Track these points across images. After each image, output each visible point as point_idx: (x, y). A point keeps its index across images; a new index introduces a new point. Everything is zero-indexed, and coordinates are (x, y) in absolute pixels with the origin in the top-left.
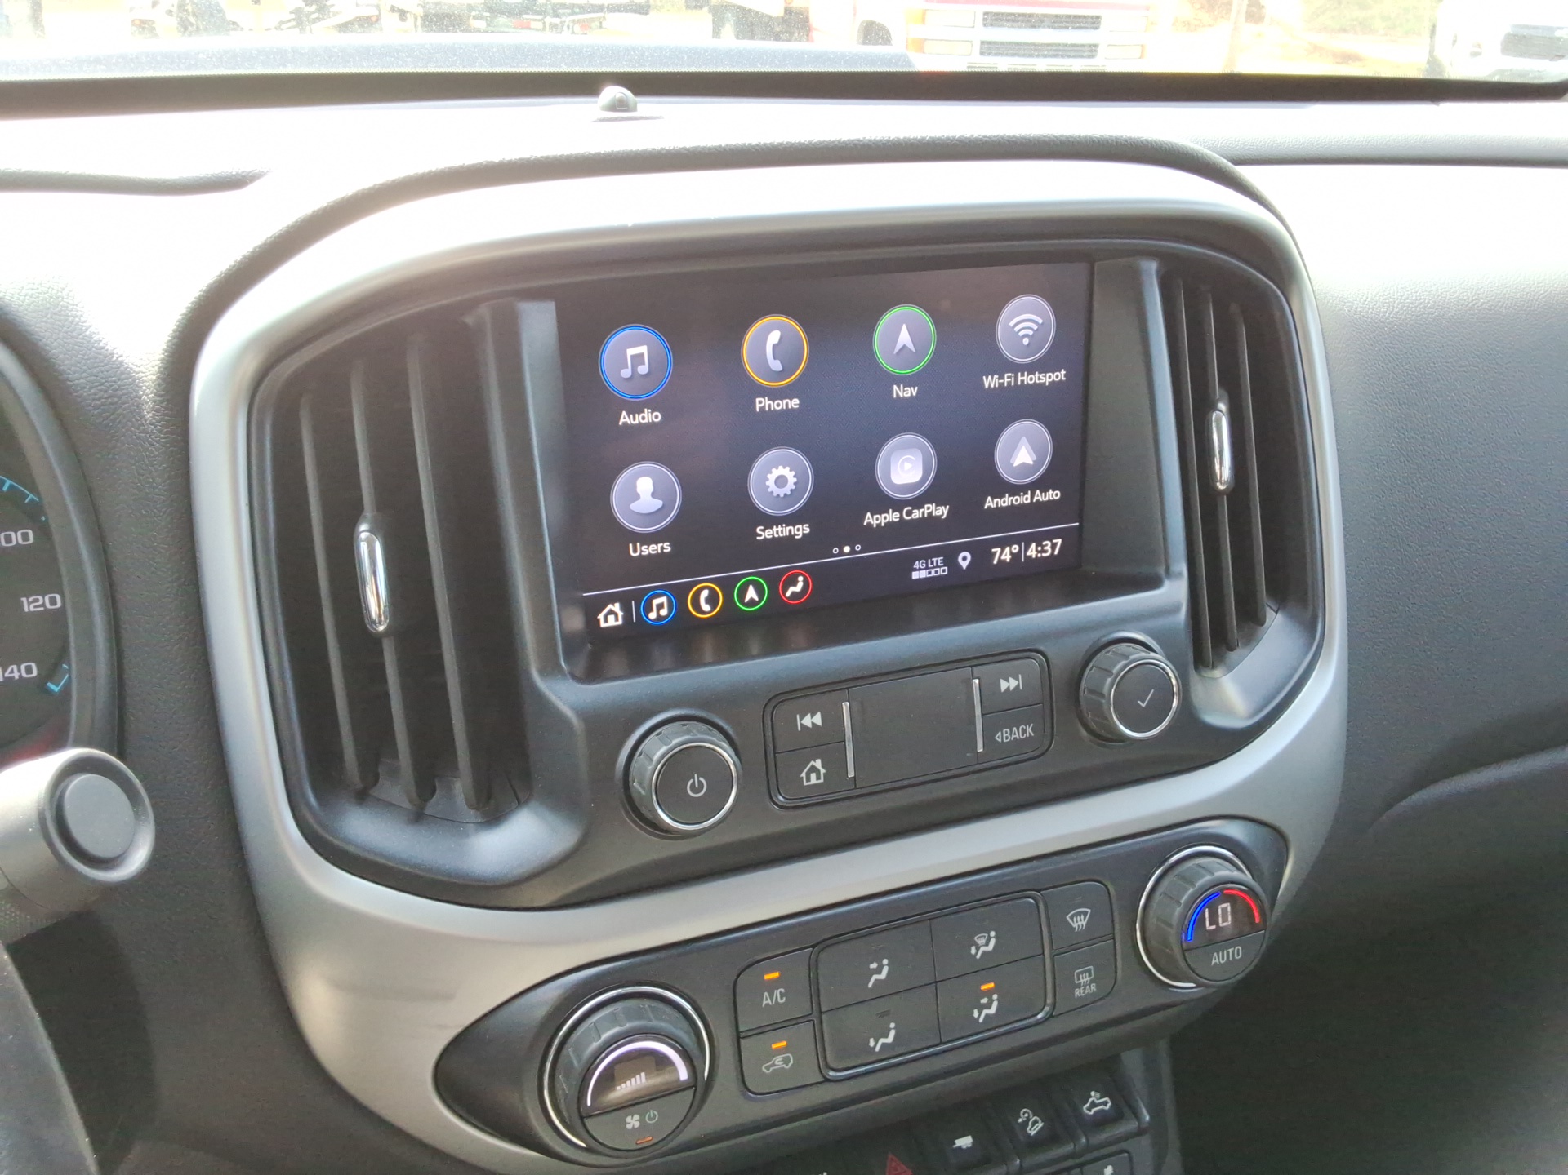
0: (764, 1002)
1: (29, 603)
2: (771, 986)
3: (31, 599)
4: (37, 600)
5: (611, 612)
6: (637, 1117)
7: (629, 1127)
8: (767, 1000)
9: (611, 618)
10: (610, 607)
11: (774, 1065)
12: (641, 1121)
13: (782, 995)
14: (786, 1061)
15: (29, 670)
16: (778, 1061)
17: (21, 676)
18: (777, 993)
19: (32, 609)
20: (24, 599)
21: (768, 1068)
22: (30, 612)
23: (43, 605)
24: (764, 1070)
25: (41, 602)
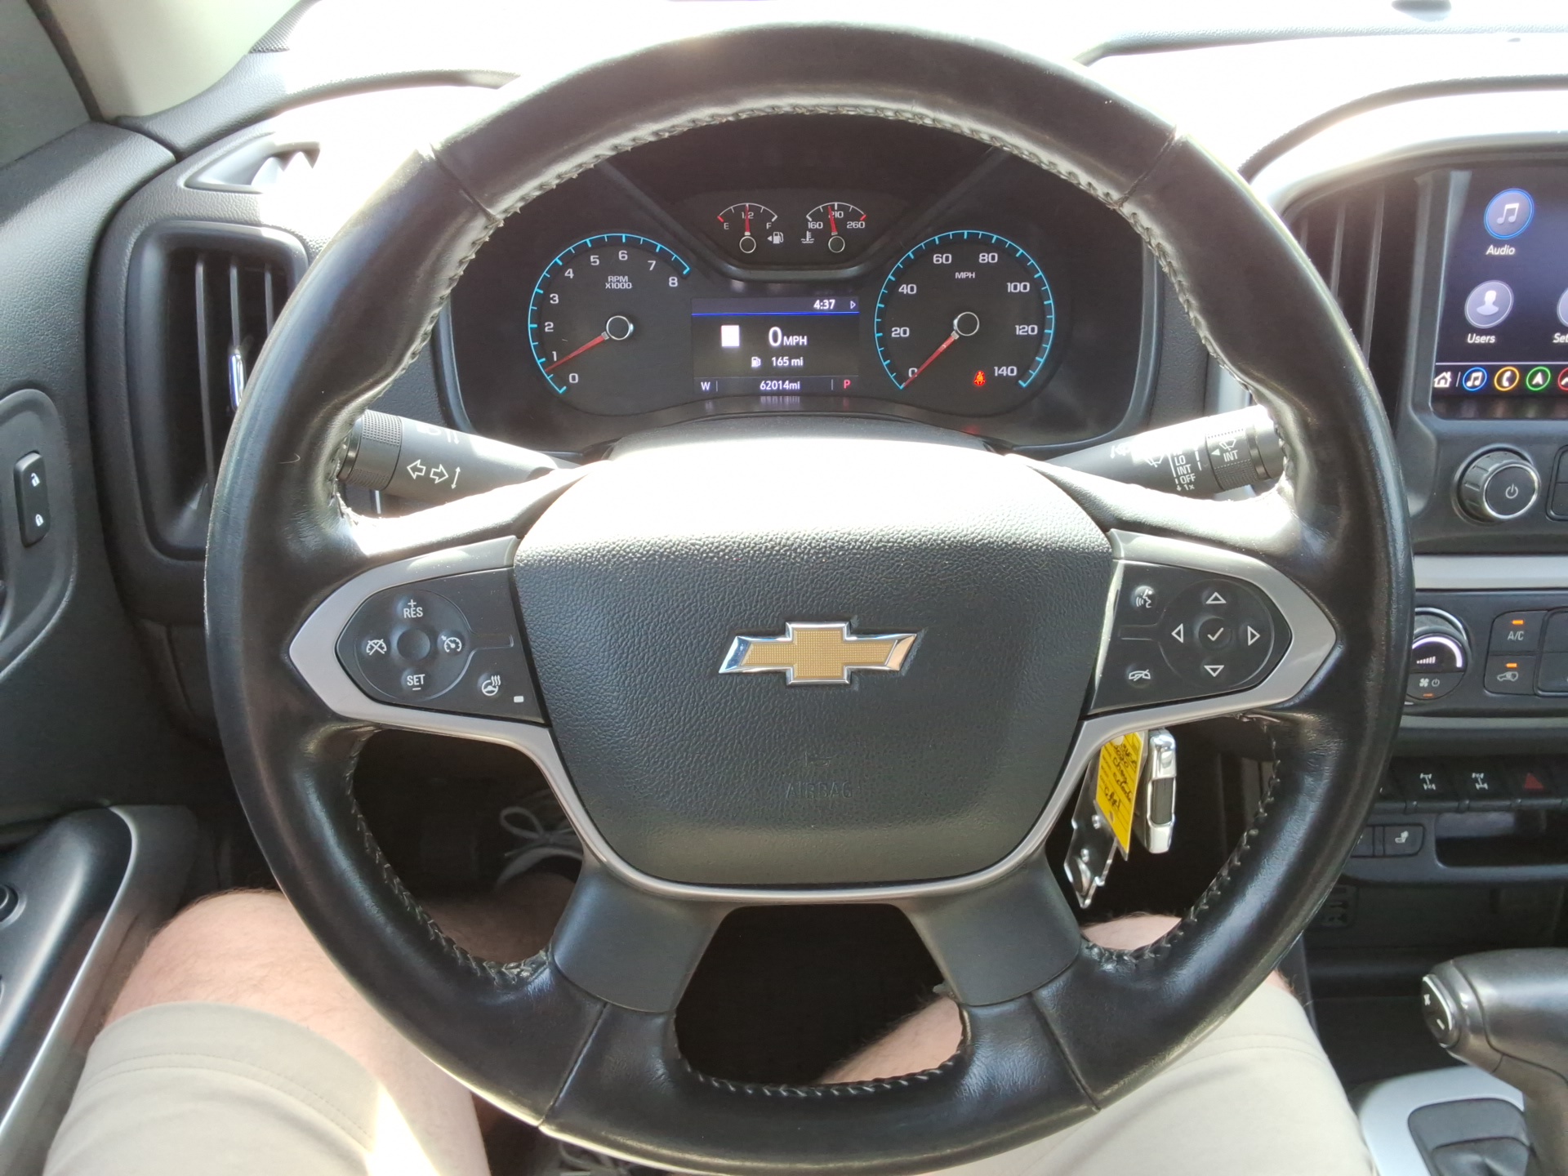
0: (1509, 637)
1: (1020, 329)
2: (1516, 628)
3: (1021, 327)
4: (1024, 328)
5: (1444, 378)
6: (1427, 680)
7: (1421, 685)
8: (1511, 637)
9: (1443, 381)
10: (1444, 374)
11: (1505, 676)
12: (1430, 683)
13: (1521, 636)
14: (1514, 676)
15: (1012, 371)
16: (1508, 676)
17: (1007, 375)
18: (1519, 633)
19: (1021, 333)
20: (1017, 327)
21: (1501, 678)
22: (1019, 336)
23: (1027, 331)
24: (1498, 678)
25: (1026, 330)
